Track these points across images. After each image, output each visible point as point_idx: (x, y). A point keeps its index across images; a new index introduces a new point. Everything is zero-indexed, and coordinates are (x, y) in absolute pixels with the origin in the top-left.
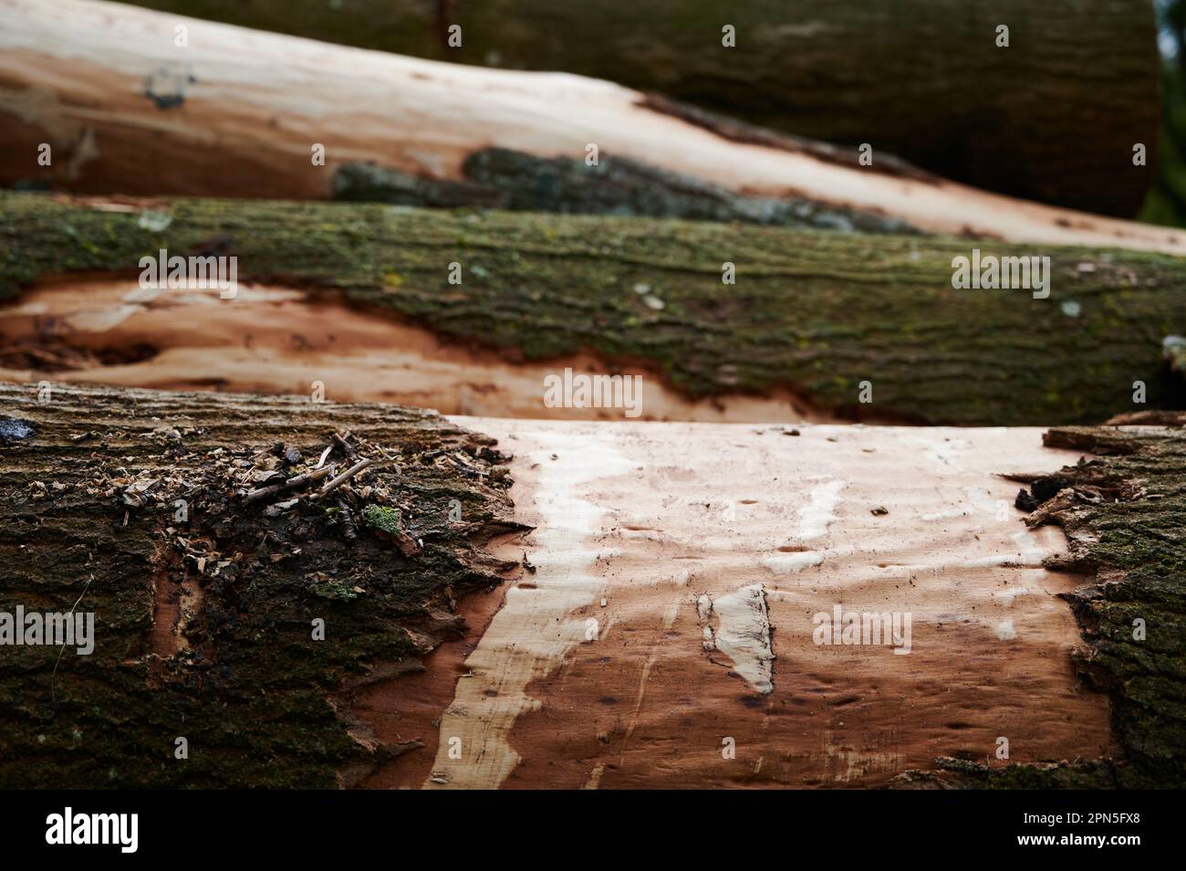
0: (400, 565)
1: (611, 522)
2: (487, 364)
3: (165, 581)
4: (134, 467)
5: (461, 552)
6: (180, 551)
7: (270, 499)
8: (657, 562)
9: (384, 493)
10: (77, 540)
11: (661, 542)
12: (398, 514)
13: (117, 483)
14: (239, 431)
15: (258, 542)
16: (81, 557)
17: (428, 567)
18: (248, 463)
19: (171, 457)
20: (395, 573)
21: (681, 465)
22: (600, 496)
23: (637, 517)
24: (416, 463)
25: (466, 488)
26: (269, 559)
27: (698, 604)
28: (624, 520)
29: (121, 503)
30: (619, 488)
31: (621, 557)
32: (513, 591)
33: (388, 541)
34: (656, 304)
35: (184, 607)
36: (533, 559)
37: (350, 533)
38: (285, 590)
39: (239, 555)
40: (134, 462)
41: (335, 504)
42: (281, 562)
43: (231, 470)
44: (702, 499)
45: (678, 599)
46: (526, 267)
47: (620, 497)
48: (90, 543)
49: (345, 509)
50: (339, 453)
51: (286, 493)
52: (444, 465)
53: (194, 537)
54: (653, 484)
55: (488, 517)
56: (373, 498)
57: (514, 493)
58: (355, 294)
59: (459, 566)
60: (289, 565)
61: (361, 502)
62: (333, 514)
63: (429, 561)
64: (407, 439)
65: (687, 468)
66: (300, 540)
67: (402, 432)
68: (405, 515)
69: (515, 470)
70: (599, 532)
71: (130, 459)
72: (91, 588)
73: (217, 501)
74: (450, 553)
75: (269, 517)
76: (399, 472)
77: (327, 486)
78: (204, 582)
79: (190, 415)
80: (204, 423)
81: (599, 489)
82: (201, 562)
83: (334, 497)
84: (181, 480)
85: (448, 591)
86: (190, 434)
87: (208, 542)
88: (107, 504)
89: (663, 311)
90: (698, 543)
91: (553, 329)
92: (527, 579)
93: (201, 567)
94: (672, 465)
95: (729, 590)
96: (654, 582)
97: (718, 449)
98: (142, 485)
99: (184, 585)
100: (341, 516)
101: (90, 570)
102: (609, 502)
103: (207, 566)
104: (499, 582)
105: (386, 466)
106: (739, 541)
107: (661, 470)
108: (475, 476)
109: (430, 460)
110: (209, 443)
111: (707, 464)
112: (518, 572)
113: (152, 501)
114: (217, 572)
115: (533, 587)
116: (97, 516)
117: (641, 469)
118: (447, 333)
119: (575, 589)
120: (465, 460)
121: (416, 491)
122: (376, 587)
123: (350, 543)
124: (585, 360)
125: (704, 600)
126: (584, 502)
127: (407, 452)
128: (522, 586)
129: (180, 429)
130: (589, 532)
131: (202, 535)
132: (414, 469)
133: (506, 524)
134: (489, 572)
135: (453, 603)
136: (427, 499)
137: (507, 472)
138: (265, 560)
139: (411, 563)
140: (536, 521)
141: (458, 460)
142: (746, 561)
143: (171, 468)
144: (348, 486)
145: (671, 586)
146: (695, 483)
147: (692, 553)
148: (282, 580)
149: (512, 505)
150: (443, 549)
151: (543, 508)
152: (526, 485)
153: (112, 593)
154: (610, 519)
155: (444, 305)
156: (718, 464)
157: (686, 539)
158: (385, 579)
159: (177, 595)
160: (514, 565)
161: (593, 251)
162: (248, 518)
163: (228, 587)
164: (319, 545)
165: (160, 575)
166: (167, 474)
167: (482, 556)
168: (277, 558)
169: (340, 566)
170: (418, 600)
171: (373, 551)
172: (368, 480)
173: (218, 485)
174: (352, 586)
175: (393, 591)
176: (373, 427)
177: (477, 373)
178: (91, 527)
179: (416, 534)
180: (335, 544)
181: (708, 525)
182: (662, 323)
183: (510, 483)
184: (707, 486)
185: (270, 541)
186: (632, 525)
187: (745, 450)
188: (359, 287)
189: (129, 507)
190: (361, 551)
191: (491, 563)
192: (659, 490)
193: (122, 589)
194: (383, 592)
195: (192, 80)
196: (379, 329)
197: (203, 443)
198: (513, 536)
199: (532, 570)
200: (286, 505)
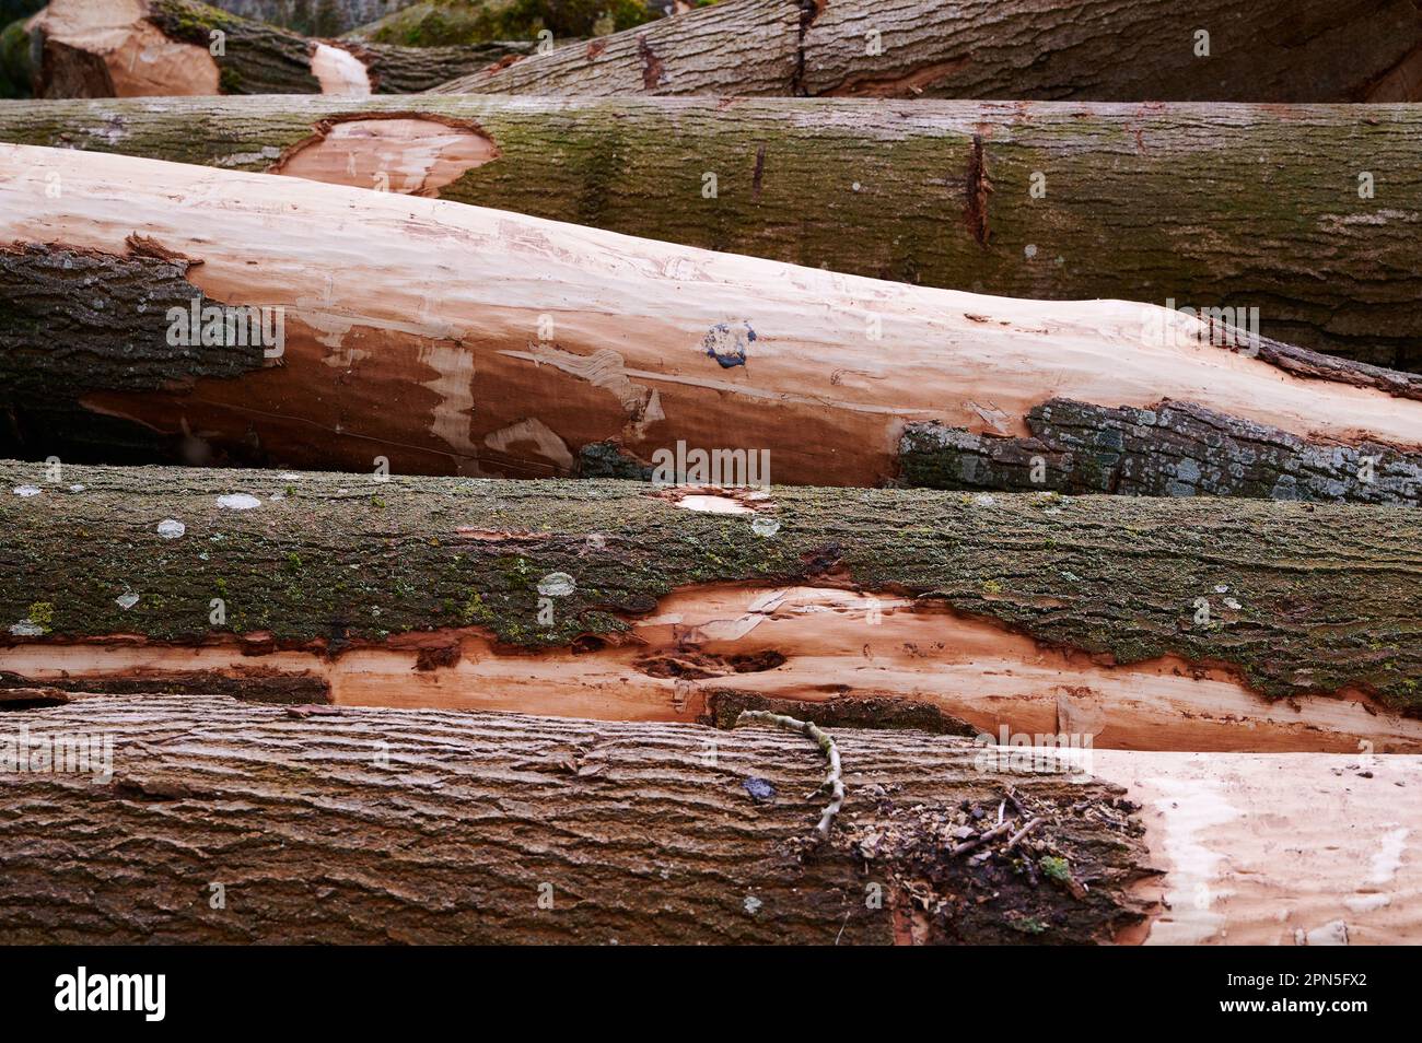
0: (1072, 905)
1: (1226, 868)
2: (1081, 669)
3: (899, 915)
4: (860, 822)
5: (1115, 894)
6: (906, 892)
7: (970, 852)
8: (1262, 901)
9: (1053, 846)
10: (833, 885)
11: (1265, 885)
12: (1066, 863)
13: (853, 838)
14: (927, 786)
15: (965, 886)
16: (838, 899)
17: (1092, 906)
18: (944, 819)
19: (885, 813)
20: (1069, 911)
21: (1276, 812)
22: (1215, 843)
23: (1245, 862)
24: (1070, 815)
25: (1113, 839)
26: (976, 900)
27: (1295, 936)
28: (1235, 864)
29: (860, 855)
30: (1230, 835)
31: (1236, 898)
32: (1156, 924)
33: (1063, 886)
34: (1234, 605)
35: (915, 935)
36: (1169, 899)
37: (1033, 880)
38: (990, 924)
39: (952, 897)
40: (858, 818)
41: (1019, 857)
42: (986, 902)
43: (935, 825)
44: (1294, 846)
45: (1280, 932)
46: (1112, 569)
47: (1230, 843)
48: (842, 886)
49: (1027, 861)
50: (1012, 809)
51: (980, 847)
52: (1094, 817)
53: (914, 880)
54: (1255, 830)
55: (1133, 865)
56: (1046, 851)
57: (1148, 839)
58: (959, 603)
59: (1116, 906)
60: (990, 905)
61: (1037, 854)
62: (1019, 865)
63: (1093, 902)
64: (1060, 793)
65: (1282, 815)
66: (996, 886)
67: (1053, 786)
68: (1071, 863)
69: (1146, 818)
70: (1217, 876)
71: (854, 815)
72: (849, 922)
73: (928, 851)
74: (1108, 896)
75: (971, 867)
76: (1059, 824)
77: (1012, 841)
78: (929, 918)
79: (885, 770)
80: (899, 778)
81: (1213, 835)
82: (926, 902)
83: (1018, 850)
84: (898, 835)
85: (1109, 925)
86: (893, 790)
87: (926, 884)
88: (848, 855)
89: (1240, 612)
90: (1294, 886)
91: (1139, 634)
92: (1166, 914)
93: (926, 906)
94: (1268, 812)
95: (1320, 925)
96: (1261, 918)
97: (1305, 795)
98: (871, 840)
99: (913, 919)
100: (1025, 866)
101: (846, 909)
102: (1221, 848)
103: (930, 904)
104: (1144, 917)
105: (1049, 819)
106: (1325, 884)
107: (1261, 817)
108: (1115, 827)
109: (1079, 813)
110: (909, 799)
111: (1298, 811)
112: (1159, 908)
113: (882, 853)
114: (939, 910)
115: (1170, 921)
116: (843, 865)
117: (1244, 816)
118: (1044, 640)
119: (1201, 922)
120: (1107, 811)
121: (1076, 843)
122: (1056, 922)
123: (1033, 888)
124: (1170, 663)
125: (1299, 932)
126: (1202, 849)
127: (1062, 806)
128: (1162, 920)
129: (883, 785)
130: (1209, 875)
131: (920, 878)
132: (1070, 822)
133: (1146, 870)
134: (1138, 910)
135: (1113, 934)
136: (1085, 848)
137: (1140, 821)
138: (973, 901)
139: (1081, 905)
140: (1168, 865)
141: (1101, 812)
142: (1331, 901)
143: (886, 823)
144: (1025, 841)
145: (1274, 921)
146: (1288, 829)
147: (1290, 894)
148: (987, 916)
149: (1147, 852)
150: (1102, 892)
151: (1172, 855)
152: (1156, 832)
153: (865, 926)
154: (1224, 864)
155: (1039, 612)
156: (1306, 811)
157: (1284, 882)
158: (1062, 916)
159: (909, 926)
160: (1155, 903)
161: (1173, 548)
162: (955, 867)
163: (947, 920)
164: (1010, 889)
165: (895, 910)
166: (887, 829)
167: (1131, 897)
168: (981, 899)
169: (1028, 906)
170: (1088, 932)
171: (1050, 893)
172: (1039, 834)
173: (928, 840)
174: (1040, 921)
175: (1070, 926)
176: (1030, 781)
177: (1072, 677)
178: (841, 874)
179: (1081, 880)
180: (1022, 888)
181: (1301, 869)
182: (1241, 625)
183: (1143, 832)
184: (1299, 833)
185: (974, 886)
186: (1244, 869)
187: (1327, 796)
188: (961, 596)
189: (867, 860)
190: (1042, 894)
191: (1138, 902)
192: (1261, 837)
193: (871, 923)
194: (1061, 926)
195: (752, 336)
196: (983, 636)
197: (903, 798)
198: (1151, 879)
199: (1169, 908)
200: (983, 856)
